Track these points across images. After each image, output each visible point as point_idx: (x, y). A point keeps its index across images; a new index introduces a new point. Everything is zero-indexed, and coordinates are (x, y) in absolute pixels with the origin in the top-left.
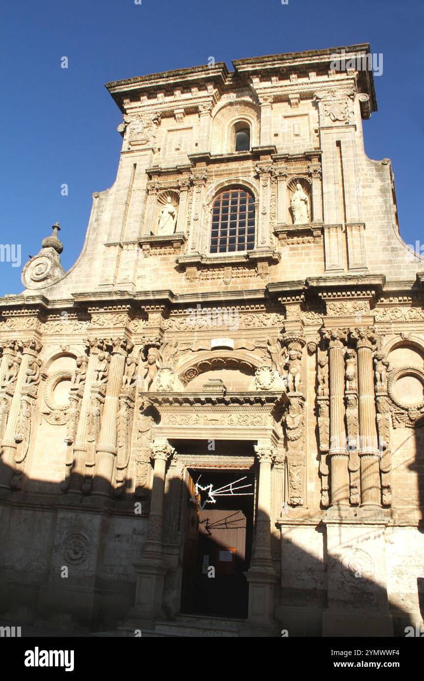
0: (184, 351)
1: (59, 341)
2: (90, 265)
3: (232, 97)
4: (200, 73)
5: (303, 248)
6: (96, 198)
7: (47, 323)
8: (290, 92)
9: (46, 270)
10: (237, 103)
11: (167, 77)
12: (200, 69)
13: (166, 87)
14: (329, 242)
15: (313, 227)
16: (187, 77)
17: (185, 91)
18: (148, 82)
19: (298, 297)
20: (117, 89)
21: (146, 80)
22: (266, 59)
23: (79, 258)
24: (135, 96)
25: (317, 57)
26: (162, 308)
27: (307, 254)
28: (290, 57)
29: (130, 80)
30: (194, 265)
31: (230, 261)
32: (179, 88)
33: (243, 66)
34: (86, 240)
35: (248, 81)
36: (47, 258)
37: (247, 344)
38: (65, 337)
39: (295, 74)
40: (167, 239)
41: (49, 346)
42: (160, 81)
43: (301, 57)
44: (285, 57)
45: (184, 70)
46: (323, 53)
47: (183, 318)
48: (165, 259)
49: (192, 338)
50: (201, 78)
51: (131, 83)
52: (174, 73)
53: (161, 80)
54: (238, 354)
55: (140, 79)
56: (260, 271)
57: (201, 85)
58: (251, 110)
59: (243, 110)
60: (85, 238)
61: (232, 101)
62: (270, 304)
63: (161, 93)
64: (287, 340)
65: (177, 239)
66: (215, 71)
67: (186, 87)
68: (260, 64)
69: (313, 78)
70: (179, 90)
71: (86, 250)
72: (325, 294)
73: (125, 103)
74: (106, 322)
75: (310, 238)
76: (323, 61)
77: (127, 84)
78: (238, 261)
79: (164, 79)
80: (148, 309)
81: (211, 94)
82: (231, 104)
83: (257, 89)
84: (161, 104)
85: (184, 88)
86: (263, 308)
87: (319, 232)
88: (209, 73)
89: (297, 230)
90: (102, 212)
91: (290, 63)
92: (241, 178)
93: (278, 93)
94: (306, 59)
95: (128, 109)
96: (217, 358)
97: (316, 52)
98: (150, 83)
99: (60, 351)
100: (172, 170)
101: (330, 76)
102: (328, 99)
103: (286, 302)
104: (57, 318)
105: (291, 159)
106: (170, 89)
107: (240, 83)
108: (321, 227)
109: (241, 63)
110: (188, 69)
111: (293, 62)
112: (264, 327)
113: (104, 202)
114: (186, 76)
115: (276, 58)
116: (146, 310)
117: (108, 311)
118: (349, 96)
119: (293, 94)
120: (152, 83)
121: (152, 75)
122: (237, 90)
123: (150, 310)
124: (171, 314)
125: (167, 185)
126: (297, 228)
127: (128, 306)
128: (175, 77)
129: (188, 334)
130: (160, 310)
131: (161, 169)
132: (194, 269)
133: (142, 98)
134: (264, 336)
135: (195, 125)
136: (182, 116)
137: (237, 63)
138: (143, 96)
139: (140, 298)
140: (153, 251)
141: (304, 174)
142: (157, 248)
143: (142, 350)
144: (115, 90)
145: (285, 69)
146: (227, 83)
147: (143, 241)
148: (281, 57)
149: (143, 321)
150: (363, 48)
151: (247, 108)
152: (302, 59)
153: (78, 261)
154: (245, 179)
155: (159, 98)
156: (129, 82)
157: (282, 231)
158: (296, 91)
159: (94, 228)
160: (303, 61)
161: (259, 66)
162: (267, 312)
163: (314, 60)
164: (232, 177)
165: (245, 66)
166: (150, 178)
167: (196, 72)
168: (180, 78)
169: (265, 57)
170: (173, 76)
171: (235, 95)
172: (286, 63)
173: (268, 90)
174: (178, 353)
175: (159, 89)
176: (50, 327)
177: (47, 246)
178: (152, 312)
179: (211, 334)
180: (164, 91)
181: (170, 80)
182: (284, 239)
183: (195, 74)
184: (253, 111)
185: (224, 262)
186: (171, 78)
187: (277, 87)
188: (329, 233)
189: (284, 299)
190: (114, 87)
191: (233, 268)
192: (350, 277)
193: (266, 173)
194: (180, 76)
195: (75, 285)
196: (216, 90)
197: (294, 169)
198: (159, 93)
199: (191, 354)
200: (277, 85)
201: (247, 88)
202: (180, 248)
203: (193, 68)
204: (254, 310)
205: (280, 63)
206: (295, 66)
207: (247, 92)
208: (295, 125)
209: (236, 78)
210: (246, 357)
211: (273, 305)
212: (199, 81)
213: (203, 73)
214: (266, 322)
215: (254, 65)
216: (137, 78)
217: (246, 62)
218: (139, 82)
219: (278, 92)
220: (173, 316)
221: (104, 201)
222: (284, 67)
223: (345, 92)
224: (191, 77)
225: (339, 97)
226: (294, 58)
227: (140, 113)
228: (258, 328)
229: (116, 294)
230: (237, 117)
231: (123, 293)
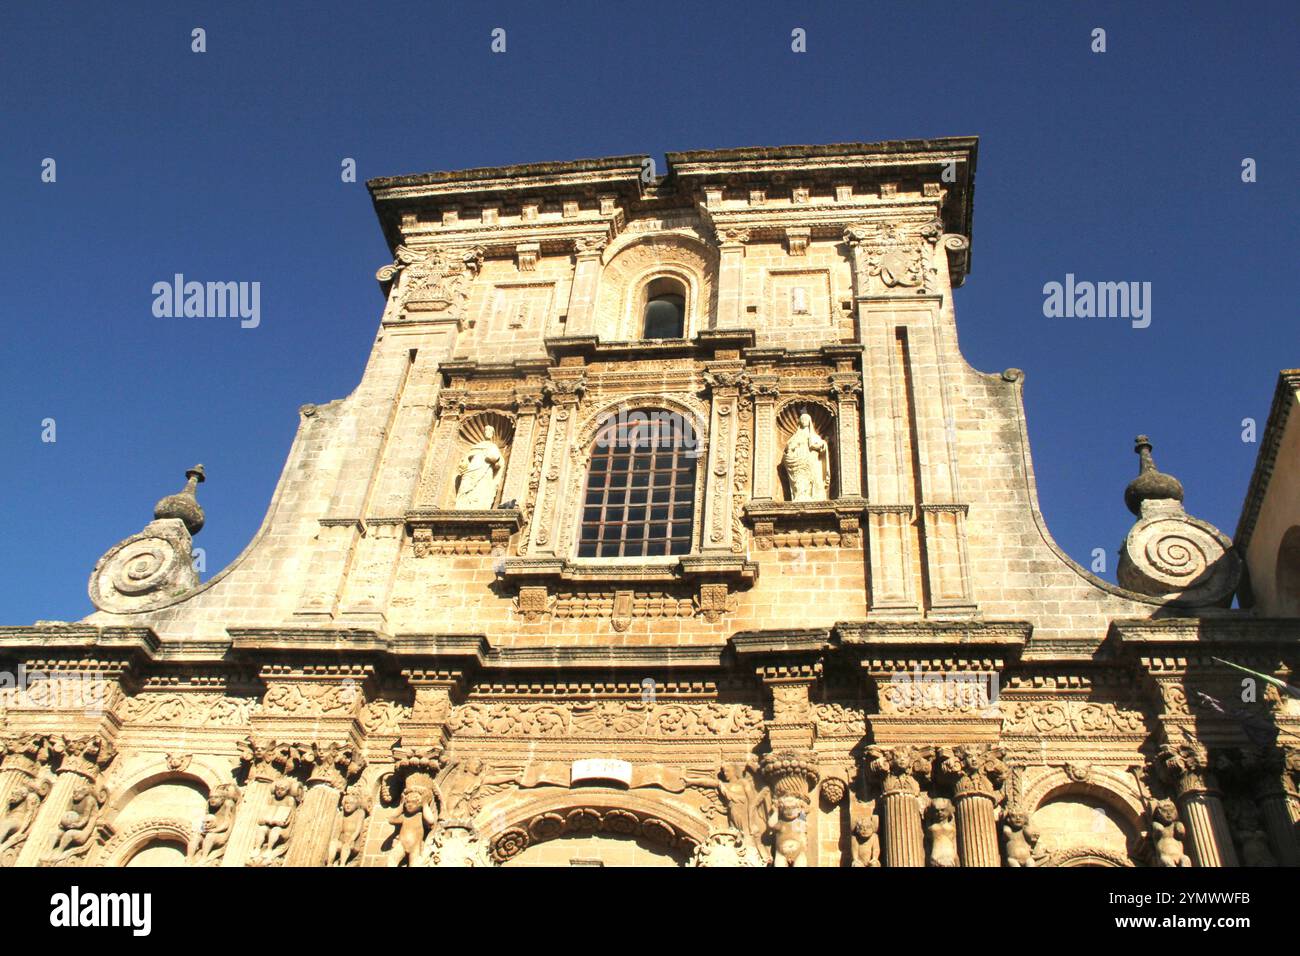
0: (497, 785)
1: (165, 743)
2: (274, 566)
3: (653, 226)
4: (590, 173)
5: (812, 557)
6: (308, 416)
7: (139, 696)
8: (791, 223)
9: (157, 570)
10: (660, 240)
11: (512, 177)
12: (590, 166)
13: (505, 197)
14: (881, 546)
15: (841, 510)
16: (558, 179)
17: (549, 207)
18: (466, 183)
19: (806, 668)
20: (393, 192)
21: (465, 180)
22: (745, 155)
23: (249, 548)
24: (430, 210)
25: (860, 157)
26: (454, 677)
27: (823, 570)
28: (799, 153)
29: (426, 176)
30: (542, 582)
31: (632, 578)
32: (534, 201)
33: (690, 165)
34: (272, 507)
35: (695, 197)
36: (165, 542)
37: (667, 776)
38: (184, 735)
39: (804, 187)
40: (477, 519)
41: (135, 755)
42: (494, 184)
43: (824, 155)
44: (788, 153)
45: (554, 165)
46: (875, 149)
47: (501, 705)
48: (466, 564)
49: (524, 755)
50: (588, 184)
51: (428, 184)
52: (531, 170)
53: (498, 181)
54: (640, 801)
55: (449, 177)
56: (706, 603)
57: (587, 197)
58: (693, 254)
59: (672, 254)
60: (269, 504)
61: (652, 234)
62: (731, 682)
63: (492, 208)
64: (775, 769)
65: (503, 519)
66: (624, 171)
67: (551, 199)
68: (728, 164)
69: (845, 196)
70: (534, 205)
71: (269, 530)
72: (877, 663)
73: (407, 221)
74: (305, 702)
75: (832, 535)
76: (872, 164)
77: (417, 185)
78: (653, 578)
79: (504, 181)
80: (419, 677)
81: (608, 218)
82: (647, 241)
83: (714, 213)
84: (488, 230)
85: (546, 202)
86: (711, 690)
87: (855, 522)
88: (610, 175)
89: (802, 514)
90: (320, 448)
91: (797, 164)
92: (666, 396)
93: (763, 224)
94: (833, 159)
95: (410, 235)
96: (583, 807)
97: (859, 146)
98: (472, 187)
99: (164, 768)
100: (502, 368)
101: (883, 196)
102: (878, 240)
103: (775, 679)
104: (169, 686)
105: (789, 360)
106: (514, 201)
107: (676, 200)
108: (861, 509)
109: (686, 160)
110: (564, 164)
111: (804, 164)
112: (710, 735)
113: (326, 427)
114: (556, 176)
115: (766, 154)
116: (411, 681)
117: (313, 676)
118: (926, 237)
119: (797, 227)
120: (477, 186)
121: (478, 171)
122: (665, 213)
123: (423, 681)
124: (472, 694)
125: (487, 401)
126: (802, 510)
127: (369, 668)
128: (530, 179)
129: (511, 745)
130: (448, 681)
131: (477, 365)
132: (541, 590)
133: (446, 215)
134: (709, 757)
135: (561, 279)
136: (534, 257)
137: (676, 159)
138: (449, 211)
139: (403, 651)
140: (438, 543)
141: (818, 394)
142: (448, 537)
143: (386, 777)
144: (389, 194)
145: (783, 177)
146: (645, 198)
147: (418, 519)
148: (778, 153)
149: (396, 706)
150: (963, 144)
151: (683, 251)
152: (824, 159)
153: (244, 554)
154: (675, 398)
155: (486, 217)
156: (424, 181)
157: (765, 516)
158: (803, 222)
159: (294, 483)
160: (826, 163)
161: (725, 167)
162: (721, 699)
163: (852, 161)
164: (645, 392)
165: (695, 165)
166: (447, 382)
167: (582, 171)
168: (542, 181)
169: (743, 151)
170: (528, 175)
171: (659, 223)
172: (788, 164)
173: (739, 217)
174: (482, 791)
175: (490, 199)
176: (152, 705)
177: (168, 516)
178: (427, 687)
179: (572, 747)
180: (500, 204)
181: (518, 183)
182: (766, 533)
183: (579, 174)
184: (697, 257)
185: (617, 578)
186: (521, 179)
187: (760, 211)
188: (880, 523)
189: (772, 670)
190: (387, 187)
191: (638, 595)
192: (945, 626)
193: (728, 386)
194: (543, 177)
195: (231, 609)
196: (621, 209)
197: (795, 382)
198: (487, 208)
199: (515, 794)
200: (761, 208)
201: (691, 211)
202: (507, 540)
203: (576, 163)
204: (689, 694)
205: (774, 164)
206: (808, 171)
207: (689, 219)
208: (796, 291)
209: (668, 189)
210: (661, 807)
211: (738, 684)
212: (584, 190)
213: (597, 173)
214: (715, 724)
215: (715, 164)
216: (442, 174)
217: (698, 157)
218: (445, 182)
219: (763, 221)
220: (476, 698)
221: (327, 424)
222: (783, 172)
223: (917, 230)
224: (567, 179)
225: (904, 239)
226: (808, 156)
227: (438, 246)
228: (696, 737)
229: (345, 637)
230: (657, 269)
231: (360, 635)
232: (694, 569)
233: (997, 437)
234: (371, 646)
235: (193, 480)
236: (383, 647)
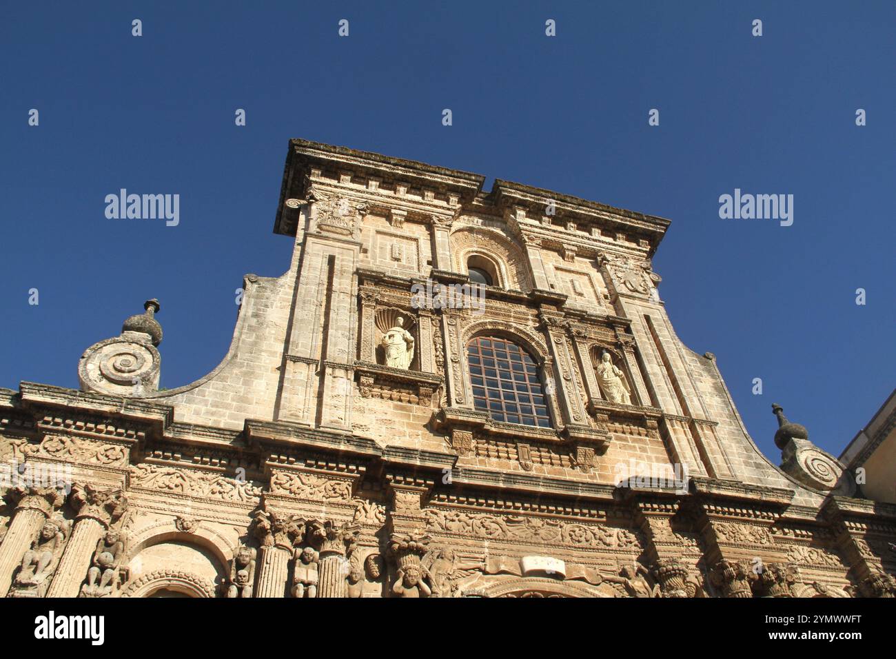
0: (466, 570)
1: (171, 507)
2: (246, 383)
3: (477, 222)
4: (446, 177)
5: (634, 441)
6: (252, 282)
7: (140, 465)
8: (566, 241)
9: (140, 368)
10: (479, 232)
11: (394, 165)
12: (447, 172)
13: (386, 176)
14: (677, 439)
15: (649, 414)
16: (425, 175)
17: (413, 191)
18: (362, 160)
19: (669, 507)
20: (310, 151)
21: (361, 157)
22: (544, 194)
23: (221, 366)
24: (333, 170)
25: (608, 214)
26: (427, 485)
27: (643, 450)
28: (575, 201)
29: (335, 148)
30: (470, 428)
31: (531, 435)
32: (406, 184)
33: (510, 190)
34: (234, 340)
35: (507, 211)
36: (144, 348)
37: (589, 574)
38: (189, 503)
39: (573, 223)
40: (411, 377)
41: (144, 514)
42: (382, 166)
43: (588, 207)
44: (568, 199)
45: (424, 165)
46: (617, 211)
47: (454, 512)
48: (402, 408)
49: (480, 550)
50: (445, 183)
51: (335, 153)
52: (408, 164)
53: (384, 165)
54: (573, 589)
55: (351, 152)
56: (581, 459)
57: (442, 192)
58: (499, 246)
59: (485, 243)
60: (232, 337)
61: (476, 227)
62: (615, 513)
63: (375, 181)
64: (667, 571)
65: (430, 381)
66: (468, 181)
67: (418, 186)
68: (532, 196)
69: (597, 234)
70: (405, 187)
71: (235, 356)
72: (712, 508)
73: (314, 173)
74: (308, 490)
75: (642, 430)
76: (614, 220)
77: (327, 151)
78: (545, 437)
79: (388, 165)
80: (399, 482)
81: (454, 208)
82: (471, 230)
83: (521, 223)
84: (371, 194)
85: (412, 188)
86: (601, 516)
87: (655, 423)
88: (459, 182)
89: (625, 412)
90: (266, 306)
91: (573, 208)
92: (514, 325)
93: (550, 238)
94: (593, 210)
95: (316, 182)
96: (534, 591)
97: (608, 207)
98: (365, 163)
99: (172, 528)
100: (402, 282)
101: (618, 240)
102: (618, 263)
103: (650, 512)
104: (170, 461)
105: (587, 320)
106: (391, 181)
107: (493, 210)
108: (659, 415)
109: (508, 186)
110: (430, 166)
111: (577, 209)
112: (604, 547)
113: (268, 293)
114: (425, 173)
115: (556, 196)
116: (392, 484)
117: (314, 469)
118: (645, 269)
119: (569, 244)
120: (369, 164)
121: (372, 154)
122: (484, 216)
123: (402, 485)
124: (432, 501)
125: (394, 301)
126: (626, 410)
127: (362, 469)
128: (407, 169)
129: (470, 542)
130: (422, 488)
131: (384, 276)
132: (468, 434)
133: (342, 177)
134: (610, 562)
135: (422, 238)
136: (403, 219)
137: (502, 184)
138: (345, 175)
139: (393, 459)
140: (376, 390)
141: (609, 343)
142: (384, 387)
144: (306, 151)
145: (563, 213)
146: (474, 203)
148: (563, 198)
149: (370, 503)
150: (663, 222)
151: (493, 242)
152: (588, 209)
153: (217, 369)
154: (521, 327)
155: (371, 186)
156: (333, 150)
157: (604, 410)
158: (574, 243)
159: (250, 326)
160: (589, 211)
161: (531, 197)
162: (607, 524)
163: (603, 215)
164: (500, 320)
165: (513, 191)
166: (361, 282)
167: (441, 174)
168: (414, 173)
169: (542, 191)
170: (405, 167)
171: (480, 221)
172: (568, 206)
173: (536, 230)
174: (456, 574)
175: (376, 174)
176: (153, 475)
177: (139, 330)
178: (404, 490)
179: (523, 547)
180: (382, 180)
181: (398, 169)
182: (603, 421)
183: (439, 176)
184: (502, 249)
185: (520, 434)
186: (400, 168)
187: (548, 230)
188: (672, 426)
189: (648, 505)
190: (305, 146)
191: (532, 448)
192: (752, 488)
193: (557, 327)
194: (415, 171)
195: (214, 409)
196: (460, 205)
197: (595, 333)
198: (372, 180)
199: (480, 578)
200: (549, 227)
201: (500, 219)
202: (430, 396)
203: (439, 168)
204: (587, 518)
205: (560, 204)
206: (578, 213)
207: (499, 224)
208: (574, 282)
209: (490, 202)
211: (619, 514)
212: (440, 186)
213: (451, 178)
214: (608, 540)
215: (525, 194)
216: (346, 149)
217: (516, 187)
218: (348, 155)
219: (550, 236)
220: (434, 505)
221: (268, 291)
222: (564, 210)
223: (638, 263)
224: (431, 176)
225: (632, 267)
226: (580, 205)
227: (340, 195)
229: (348, 441)
230: (475, 249)
231: (363, 442)
232: (576, 435)
233: (713, 389)
234: (370, 452)
235: (151, 308)
236: (379, 454)
